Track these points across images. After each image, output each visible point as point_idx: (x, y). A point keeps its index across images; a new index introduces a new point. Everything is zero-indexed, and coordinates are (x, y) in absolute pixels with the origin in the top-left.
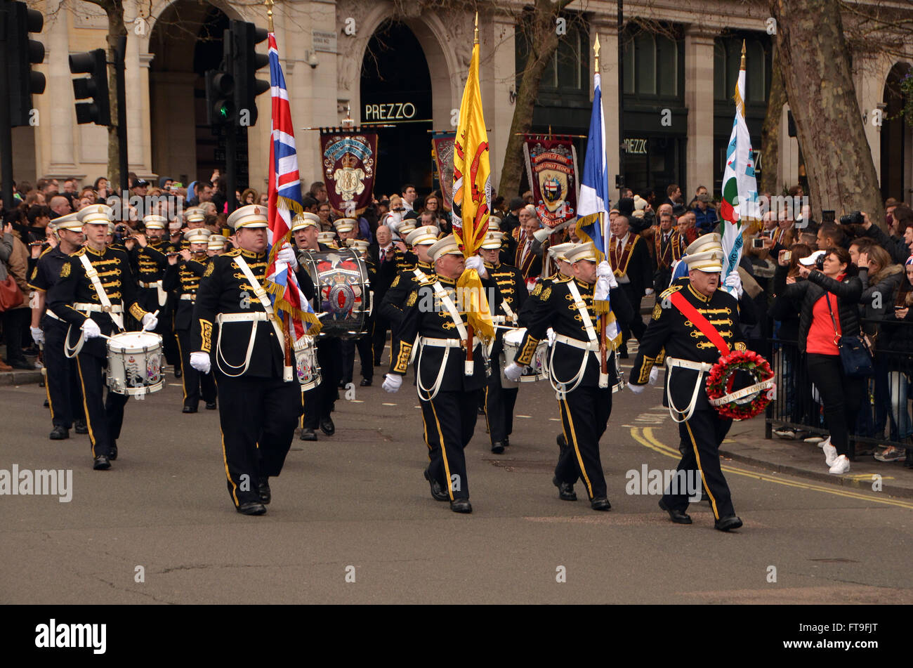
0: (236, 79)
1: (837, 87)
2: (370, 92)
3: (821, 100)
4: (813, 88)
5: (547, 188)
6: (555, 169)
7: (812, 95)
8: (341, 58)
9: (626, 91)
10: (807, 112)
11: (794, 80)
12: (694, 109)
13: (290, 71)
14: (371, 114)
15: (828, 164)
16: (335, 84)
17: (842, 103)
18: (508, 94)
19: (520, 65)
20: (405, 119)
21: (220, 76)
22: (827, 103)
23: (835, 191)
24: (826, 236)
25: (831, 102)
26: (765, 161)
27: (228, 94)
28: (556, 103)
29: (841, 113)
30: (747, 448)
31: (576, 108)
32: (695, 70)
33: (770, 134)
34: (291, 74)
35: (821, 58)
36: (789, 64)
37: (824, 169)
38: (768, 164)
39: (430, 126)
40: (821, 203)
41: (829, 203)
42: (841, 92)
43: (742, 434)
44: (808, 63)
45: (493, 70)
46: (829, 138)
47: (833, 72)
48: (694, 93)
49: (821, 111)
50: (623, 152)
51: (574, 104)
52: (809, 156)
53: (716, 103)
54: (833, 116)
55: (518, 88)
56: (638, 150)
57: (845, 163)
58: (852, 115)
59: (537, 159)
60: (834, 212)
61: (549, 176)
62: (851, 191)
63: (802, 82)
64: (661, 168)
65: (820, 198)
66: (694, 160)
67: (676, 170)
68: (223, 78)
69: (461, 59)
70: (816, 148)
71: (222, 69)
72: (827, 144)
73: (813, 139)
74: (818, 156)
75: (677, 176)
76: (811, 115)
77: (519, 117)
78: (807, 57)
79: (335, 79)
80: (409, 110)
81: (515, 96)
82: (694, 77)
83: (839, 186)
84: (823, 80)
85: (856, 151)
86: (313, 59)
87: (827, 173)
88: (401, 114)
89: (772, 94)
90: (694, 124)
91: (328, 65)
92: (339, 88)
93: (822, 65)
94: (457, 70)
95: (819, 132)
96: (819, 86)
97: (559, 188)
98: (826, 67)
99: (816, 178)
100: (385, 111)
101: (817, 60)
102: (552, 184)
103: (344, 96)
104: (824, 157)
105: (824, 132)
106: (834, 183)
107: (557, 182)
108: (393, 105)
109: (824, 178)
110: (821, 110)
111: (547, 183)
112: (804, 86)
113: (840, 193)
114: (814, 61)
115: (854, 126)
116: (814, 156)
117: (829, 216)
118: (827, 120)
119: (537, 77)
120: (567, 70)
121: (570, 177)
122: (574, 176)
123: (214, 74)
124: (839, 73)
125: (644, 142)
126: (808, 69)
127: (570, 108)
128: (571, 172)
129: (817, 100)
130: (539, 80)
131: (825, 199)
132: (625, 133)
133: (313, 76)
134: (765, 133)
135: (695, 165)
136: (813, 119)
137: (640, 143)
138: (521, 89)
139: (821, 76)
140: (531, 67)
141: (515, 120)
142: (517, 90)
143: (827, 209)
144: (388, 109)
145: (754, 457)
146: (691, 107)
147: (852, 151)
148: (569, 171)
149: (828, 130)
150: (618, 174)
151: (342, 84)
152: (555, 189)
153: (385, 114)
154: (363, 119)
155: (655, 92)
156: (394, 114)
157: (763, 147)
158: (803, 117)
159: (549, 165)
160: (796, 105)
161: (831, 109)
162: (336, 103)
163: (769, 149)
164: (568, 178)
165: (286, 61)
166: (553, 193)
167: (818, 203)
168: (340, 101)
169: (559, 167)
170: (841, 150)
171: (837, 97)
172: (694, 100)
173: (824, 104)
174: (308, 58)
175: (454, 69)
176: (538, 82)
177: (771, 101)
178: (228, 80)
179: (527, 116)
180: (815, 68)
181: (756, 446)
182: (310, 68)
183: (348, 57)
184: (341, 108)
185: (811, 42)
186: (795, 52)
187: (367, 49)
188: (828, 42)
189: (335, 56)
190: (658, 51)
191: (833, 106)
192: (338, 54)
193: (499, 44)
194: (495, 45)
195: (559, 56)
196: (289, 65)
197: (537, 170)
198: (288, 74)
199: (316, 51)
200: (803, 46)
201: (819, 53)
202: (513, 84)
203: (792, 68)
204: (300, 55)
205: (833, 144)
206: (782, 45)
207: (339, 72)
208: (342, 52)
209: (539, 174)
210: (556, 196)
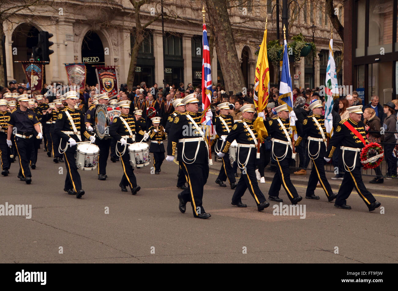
0: (43, 49)
1: (232, 53)
2: (85, 53)
4: (225, 54)
5: (106, 84)
6: (109, 78)
7: (225, 56)
8: (75, 43)
9: (165, 53)
10: (223, 61)
11: (219, 51)
12: (186, 59)
13: (58, 47)
14: (85, 61)
15: (230, 77)
16: (73, 51)
17: (234, 58)
18: (129, 54)
19: (132, 45)
20: (96, 62)
21: (37, 49)
23: (232, 85)
24: (232, 99)
25: (231, 57)
27: (40, 54)
28: (143, 57)
29: (234, 61)
31: (150, 59)
32: (186, 47)
34: (59, 48)
35: (227, 44)
36: (218, 46)
37: (229, 78)
39: (104, 64)
40: (228, 89)
41: (230, 89)
42: (233, 55)
44: (223, 46)
45: (123, 46)
46: (230, 69)
47: (231, 49)
48: (186, 55)
50: (165, 72)
51: (149, 58)
52: (224, 74)
53: (192, 57)
54: (231, 62)
55: (132, 52)
56: (169, 72)
57: (235, 77)
58: (237, 62)
59: (101, 74)
60: (232, 92)
61: (107, 80)
62: (237, 85)
63: (222, 52)
64: (176, 77)
65: (228, 87)
66: (186, 75)
67: (181, 78)
68: (38, 49)
69: (113, 43)
70: (226, 72)
71: (38, 46)
72: (230, 71)
73: (226, 69)
74: (227, 74)
75: (181, 80)
76: (225, 62)
77: (132, 62)
78: (223, 44)
79: (73, 49)
80: (97, 59)
81: (131, 55)
82: (186, 50)
83: (233, 83)
84: (228, 51)
85: (238, 73)
86: (66, 43)
87: (230, 80)
88: (95, 60)
90: (186, 64)
91: (71, 45)
92: (74, 52)
93: (228, 47)
94: (112, 47)
95: (227, 67)
96: (227, 53)
97: (111, 84)
98: (229, 47)
99: (227, 81)
100: (89, 59)
101: (226, 45)
102: (108, 83)
103: (76, 54)
104: (229, 75)
105: (229, 67)
106: (232, 83)
107: (110, 82)
108: (92, 58)
109: (229, 81)
110: (228, 60)
111: (106, 82)
112: (222, 53)
113: (234, 86)
114: (225, 45)
115: (237, 65)
116: (226, 75)
117: (231, 93)
118: (229, 63)
119: (138, 49)
120: (147, 47)
121: (115, 80)
122: (116, 80)
123: (35, 48)
124: (232, 49)
125: (171, 69)
126: (224, 48)
127: (147, 59)
128: (115, 78)
129: (226, 57)
130: (138, 50)
131: (230, 88)
132: (165, 67)
133: (66, 48)
135: (186, 76)
136: (225, 63)
137: (170, 70)
138: (133, 53)
139: (227, 50)
140: (136, 46)
141: (131, 62)
142: (131, 53)
143: (230, 91)
144: (90, 59)
146: (185, 59)
147: (237, 73)
148: (114, 78)
149: (230, 67)
150: (164, 79)
151: (75, 51)
152: (110, 85)
153: (89, 61)
154: (82, 62)
155: (174, 54)
156: (92, 60)
158: (222, 63)
159: (107, 76)
160: (220, 59)
161: (231, 60)
162: (74, 57)
164: (114, 80)
165: (57, 44)
166: (109, 86)
167: (227, 88)
169: (111, 77)
170: (234, 73)
171: (232, 56)
172: (186, 57)
173: (228, 58)
174: (64, 43)
175: (111, 47)
176: (138, 51)
178: (40, 50)
179: (135, 61)
180: (226, 47)
182: (65, 46)
183: (77, 42)
184: (76, 59)
185: (224, 39)
186: (220, 42)
187: (83, 40)
188: (229, 40)
189: (73, 42)
190: (174, 41)
191: (231, 59)
192: (74, 42)
193: (126, 39)
194: (124, 39)
195: (144, 43)
196: (58, 45)
197: (101, 78)
198: (58, 48)
199: (67, 40)
200: (222, 41)
201: (227, 43)
202: (130, 51)
203: (219, 47)
204: (62, 42)
205: (231, 71)
206: (215, 40)
207: (74, 47)
208: (75, 41)
209: (103, 79)
210: (110, 87)
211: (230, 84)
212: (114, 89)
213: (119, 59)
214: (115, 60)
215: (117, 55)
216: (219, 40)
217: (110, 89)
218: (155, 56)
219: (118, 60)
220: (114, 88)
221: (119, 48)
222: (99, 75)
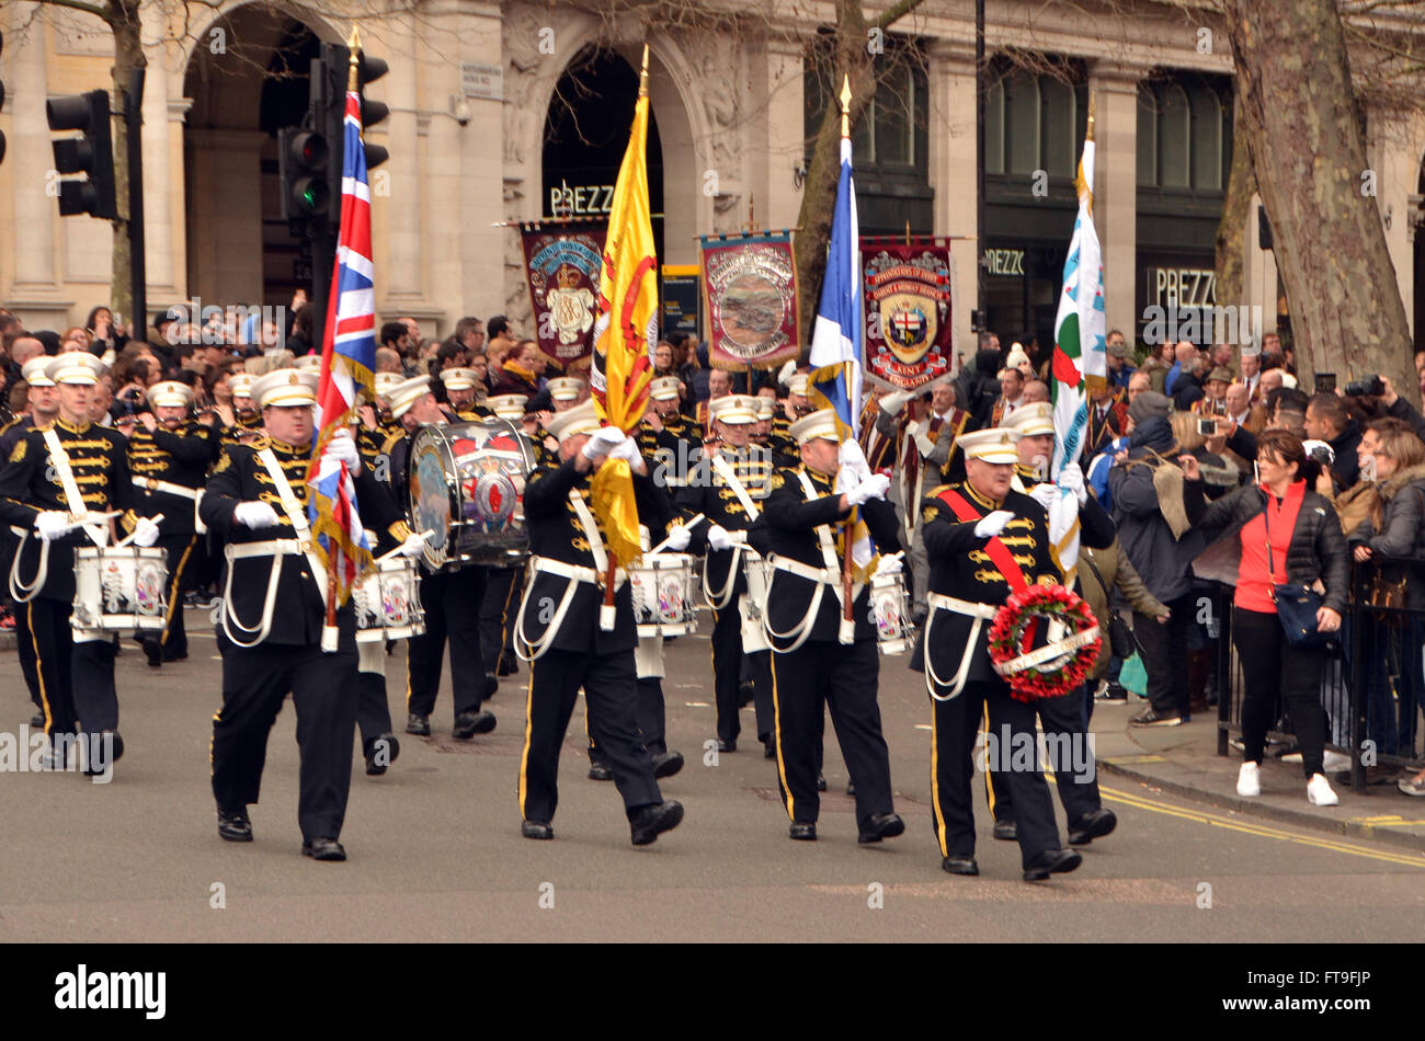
0: (330, 143)
1: (1340, 167)
3: (1313, 189)
4: (1301, 169)
5: (899, 325)
7: (1298, 181)
8: (509, 109)
9: (989, 169)
10: (1290, 209)
11: (1270, 154)
12: (1104, 202)
13: (423, 130)
15: (1325, 295)
16: (500, 153)
17: (1346, 193)
18: (793, 173)
19: (812, 124)
21: (303, 138)
22: (1324, 195)
23: (1336, 341)
24: (1320, 417)
25: (1331, 189)
26: (1221, 290)
27: (318, 168)
29: (1347, 211)
30: (1186, 770)
31: (908, 198)
32: (1104, 135)
33: (1230, 244)
34: (425, 135)
35: (1313, 119)
36: (1261, 127)
37: (1318, 303)
38: (1226, 293)
40: (1311, 361)
41: (1325, 361)
42: (1344, 176)
43: (1178, 747)
44: (1292, 127)
45: (766, 131)
46: (1328, 252)
47: (1333, 141)
48: (1103, 175)
49: (1312, 208)
50: (983, 271)
51: (902, 191)
52: (1294, 283)
53: (1141, 191)
54: (1333, 216)
55: (808, 162)
56: (1009, 268)
57: (1353, 294)
58: (1366, 215)
59: (879, 279)
60: (1333, 376)
61: (905, 305)
62: (1364, 340)
63: (1282, 159)
64: (1047, 299)
65: (1311, 352)
68: (309, 142)
69: (713, 112)
70: (1304, 268)
71: (308, 125)
72: (1323, 262)
73: (1300, 254)
74: (1307, 282)
76: (1296, 213)
77: (810, 211)
78: (1290, 117)
79: (499, 145)
81: (802, 176)
82: (1103, 148)
83: (1343, 331)
84: (1318, 155)
85: (1371, 275)
86: (463, 110)
87: (1324, 312)
89: (1233, 177)
90: (1104, 227)
91: (487, 119)
92: (506, 160)
93: (1316, 130)
94: (706, 131)
95: (1310, 242)
96: (1311, 166)
97: (923, 324)
98: (1322, 133)
99: (1304, 319)
100: (583, 199)
101: (1308, 122)
102: (910, 318)
103: (515, 172)
104: (1319, 285)
105: (1319, 242)
106: (1334, 327)
108: (596, 189)
109: (1319, 319)
110: (1314, 206)
111: (900, 317)
112: (1285, 165)
113: (1344, 344)
114: (1302, 123)
115: (1369, 233)
116: (1302, 283)
117: (1326, 382)
118: (1323, 221)
120: (891, 133)
121: (943, 305)
122: (949, 304)
123: (294, 135)
124: (1344, 145)
125: (1019, 256)
126: (1293, 137)
129: (1308, 189)
131: (1320, 354)
132: (987, 241)
133: (462, 139)
134: (1222, 242)
136: (1300, 220)
137: (1012, 259)
138: (811, 165)
139: (1314, 149)
140: (831, 129)
141: (803, 216)
142: (807, 167)
143: (1323, 371)
144: (588, 195)
145: (1199, 786)
147: (1365, 275)
149: (1325, 240)
150: (976, 308)
151: (511, 154)
152: (917, 326)
153: (584, 205)
154: (547, 211)
156: (599, 203)
157: (1218, 265)
158: (1284, 217)
159: (907, 287)
160: (1273, 197)
161: (1330, 204)
162: (500, 185)
163: (1229, 268)
165: (416, 113)
167: (1307, 364)
168: (507, 182)
169: (924, 289)
170: (1347, 272)
171: (1341, 184)
172: (1103, 185)
173: (1318, 196)
174: (453, 108)
175: (701, 131)
177: (1232, 189)
178: (316, 144)
179: (824, 209)
180: (1304, 135)
181: (1203, 768)
182: (457, 125)
183: (521, 107)
184: (510, 194)
185: (1296, 91)
186: (1270, 109)
187: (555, 95)
188: (1325, 93)
189: (500, 105)
190: (1044, 103)
191: (1334, 199)
192: (505, 102)
193: (777, 89)
194: (771, 89)
195: (877, 111)
196: (422, 119)
197: (877, 295)
198: (420, 135)
199: (468, 97)
200: (1285, 98)
201: (1311, 109)
202: (800, 155)
203: (1265, 135)
204: (440, 103)
205: (1333, 262)
206: (1249, 97)
207: (506, 132)
208: (511, 98)
209: (882, 303)
210: (918, 336)
211: (1321, 334)
212: (937, 349)
213: (739, 197)
214: (720, 204)
215: (731, 177)
216: (1266, 93)
217: (916, 347)
218: (936, 180)
219: (733, 205)
220: (937, 341)
221: (744, 135)
222: (867, 281)
